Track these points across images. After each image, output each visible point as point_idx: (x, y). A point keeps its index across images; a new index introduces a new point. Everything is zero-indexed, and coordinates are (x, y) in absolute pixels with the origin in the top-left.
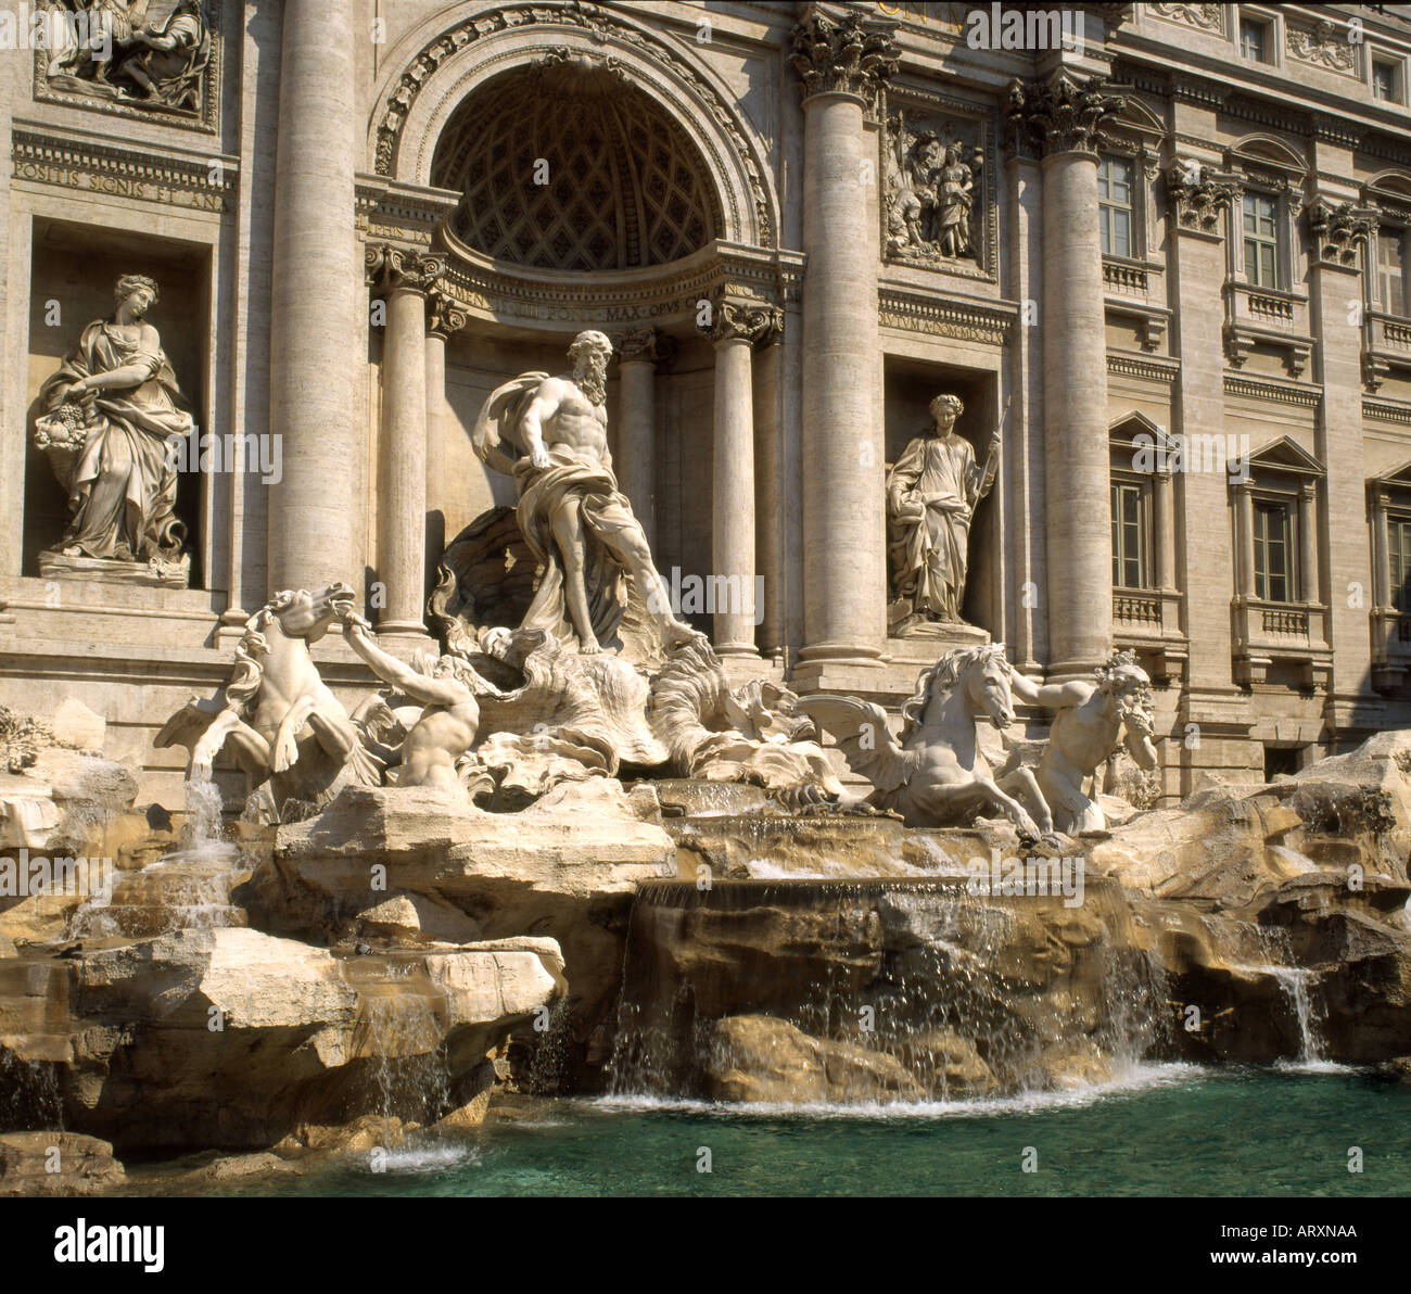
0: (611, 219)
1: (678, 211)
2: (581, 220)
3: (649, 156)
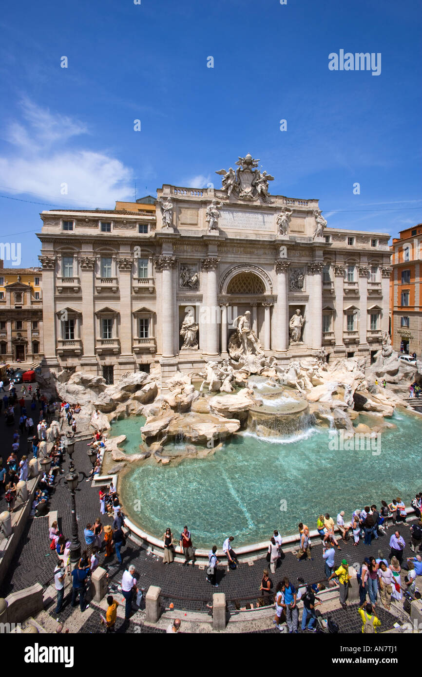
0: (251, 287)
1: (260, 287)
2: (247, 287)
3: (256, 280)
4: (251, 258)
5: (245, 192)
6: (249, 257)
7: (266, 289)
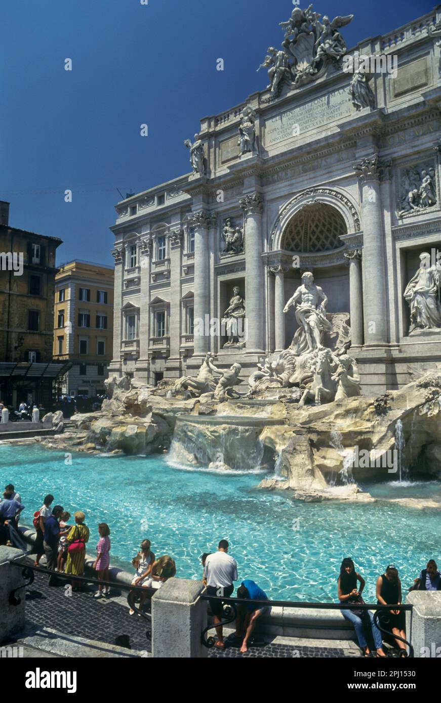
4: (314, 178)
5: (301, 72)
6: (312, 176)
7: (348, 226)
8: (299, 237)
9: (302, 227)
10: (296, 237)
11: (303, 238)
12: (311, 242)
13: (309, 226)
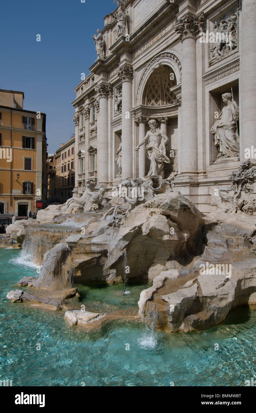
8: (158, 94)
9: (159, 86)
10: (156, 95)
11: (160, 95)
12: (167, 97)
13: (163, 84)
